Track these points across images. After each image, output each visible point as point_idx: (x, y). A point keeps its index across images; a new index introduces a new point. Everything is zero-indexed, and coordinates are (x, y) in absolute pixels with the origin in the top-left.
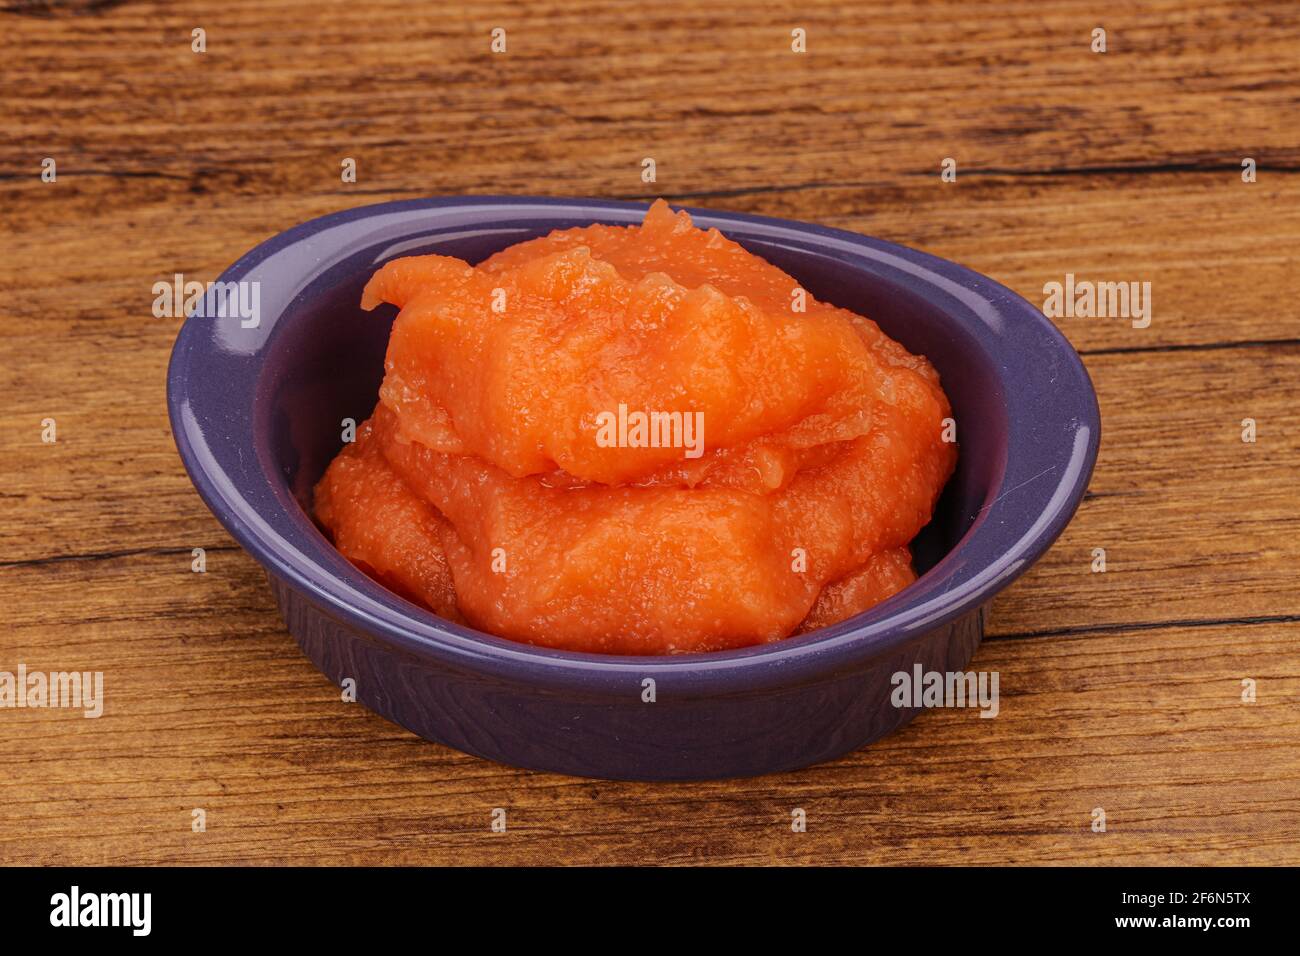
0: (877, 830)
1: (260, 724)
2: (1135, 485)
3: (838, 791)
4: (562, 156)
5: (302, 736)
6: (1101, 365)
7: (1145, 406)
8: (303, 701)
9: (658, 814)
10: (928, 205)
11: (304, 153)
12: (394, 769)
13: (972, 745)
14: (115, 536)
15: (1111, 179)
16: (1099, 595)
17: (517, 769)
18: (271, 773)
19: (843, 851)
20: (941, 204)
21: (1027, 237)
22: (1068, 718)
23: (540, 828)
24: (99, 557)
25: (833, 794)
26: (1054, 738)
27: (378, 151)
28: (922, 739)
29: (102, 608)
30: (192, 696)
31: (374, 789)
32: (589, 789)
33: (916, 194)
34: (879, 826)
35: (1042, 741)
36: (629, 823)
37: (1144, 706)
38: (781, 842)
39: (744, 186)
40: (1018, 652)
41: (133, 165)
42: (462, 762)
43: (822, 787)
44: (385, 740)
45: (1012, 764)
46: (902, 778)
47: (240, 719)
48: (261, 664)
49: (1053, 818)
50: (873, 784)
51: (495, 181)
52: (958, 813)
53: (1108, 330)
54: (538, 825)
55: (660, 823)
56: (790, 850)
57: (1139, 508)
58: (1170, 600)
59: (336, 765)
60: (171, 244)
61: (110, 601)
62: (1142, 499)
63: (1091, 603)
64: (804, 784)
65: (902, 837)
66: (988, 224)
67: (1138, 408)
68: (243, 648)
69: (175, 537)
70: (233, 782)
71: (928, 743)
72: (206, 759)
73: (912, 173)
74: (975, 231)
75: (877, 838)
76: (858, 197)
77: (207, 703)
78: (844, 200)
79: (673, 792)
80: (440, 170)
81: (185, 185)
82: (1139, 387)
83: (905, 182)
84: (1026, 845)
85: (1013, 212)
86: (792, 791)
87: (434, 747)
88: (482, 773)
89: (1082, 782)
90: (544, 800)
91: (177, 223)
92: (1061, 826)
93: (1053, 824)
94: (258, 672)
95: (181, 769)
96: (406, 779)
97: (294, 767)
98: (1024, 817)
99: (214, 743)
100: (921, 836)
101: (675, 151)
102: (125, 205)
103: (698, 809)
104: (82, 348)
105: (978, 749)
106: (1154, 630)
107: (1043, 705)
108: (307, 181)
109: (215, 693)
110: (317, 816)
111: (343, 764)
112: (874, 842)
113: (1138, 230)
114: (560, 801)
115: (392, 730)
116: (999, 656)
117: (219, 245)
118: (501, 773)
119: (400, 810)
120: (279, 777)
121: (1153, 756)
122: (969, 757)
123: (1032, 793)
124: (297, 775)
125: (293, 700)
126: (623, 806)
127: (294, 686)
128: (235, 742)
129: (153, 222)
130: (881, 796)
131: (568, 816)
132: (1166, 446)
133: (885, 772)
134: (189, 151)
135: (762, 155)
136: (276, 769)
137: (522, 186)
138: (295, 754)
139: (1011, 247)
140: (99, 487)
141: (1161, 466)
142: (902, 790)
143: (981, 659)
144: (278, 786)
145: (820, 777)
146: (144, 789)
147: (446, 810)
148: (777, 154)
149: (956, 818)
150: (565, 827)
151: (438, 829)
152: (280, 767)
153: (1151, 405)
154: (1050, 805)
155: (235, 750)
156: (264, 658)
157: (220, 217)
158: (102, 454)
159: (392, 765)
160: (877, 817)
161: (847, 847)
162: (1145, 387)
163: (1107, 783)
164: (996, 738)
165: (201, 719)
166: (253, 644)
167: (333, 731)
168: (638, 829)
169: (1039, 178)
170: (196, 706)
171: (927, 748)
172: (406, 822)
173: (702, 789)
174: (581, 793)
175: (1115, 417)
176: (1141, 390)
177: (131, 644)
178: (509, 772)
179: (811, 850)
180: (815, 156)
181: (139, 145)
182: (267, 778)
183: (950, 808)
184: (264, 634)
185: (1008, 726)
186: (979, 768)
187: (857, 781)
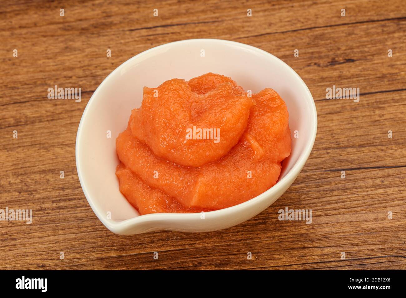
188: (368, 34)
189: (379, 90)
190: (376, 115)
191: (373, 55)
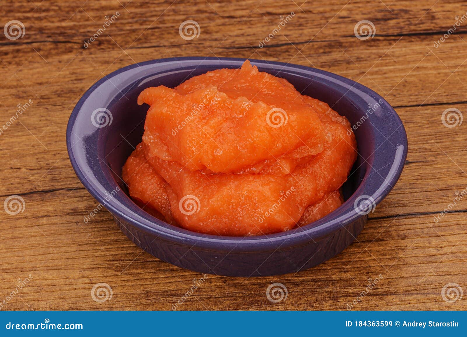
0: (328, 294)
1: (104, 256)
2: (425, 158)
3: (314, 279)
4: (217, 32)
5: (120, 260)
6: (414, 111)
7: (430, 127)
8: (120, 246)
9: (248, 289)
10: (351, 49)
11: (123, 32)
12: (152, 273)
13: (364, 261)
14: (52, 184)
15: (419, 38)
16: (411, 201)
17: (197, 272)
18: (108, 275)
19: (315, 302)
20: (356, 48)
21: (387, 61)
22: (398, 249)
23: (205, 295)
24: (47, 192)
25: (312, 280)
26: (394, 258)
27: (150, 31)
28: (345, 259)
29: (48, 212)
30: (80, 245)
31: (145, 280)
32: (223, 279)
33: (347, 45)
34: (329, 293)
35: (389, 259)
36: (237, 293)
37: (427, 245)
38: (293, 299)
39: (284, 42)
40: (381, 224)
41: (61, 38)
42: (177, 270)
43: (308, 278)
44: (150, 261)
45: (378, 268)
46: (337, 274)
47: (97, 254)
48: (105, 233)
49: (393, 289)
50: (327, 276)
51: (192, 42)
52: (358, 287)
53: (417, 97)
54: (205, 294)
55: (249, 292)
56: (296, 302)
57: (427, 167)
58: (437, 203)
59: (132, 271)
60: (74, 69)
61: (51, 209)
62: (428, 164)
63: (409, 205)
64: (302, 276)
65: (337, 297)
66: (373, 56)
67: (427, 128)
68: (98, 226)
69: (74, 183)
70: (94, 278)
71: (347, 260)
72: (84, 270)
73: (345, 36)
74: (368, 59)
75: (328, 297)
76: (325, 46)
77: (85, 247)
78: (320, 48)
79: (254, 281)
80: (172, 38)
81: (79, 46)
82: (427, 119)
83: (342, 40)
84: (383, 299)
85: (382, 51)
86: (298, 279)
87: (167, 264)
88: (184, 274)
89: (404, 275)
90: (207, 284)
91: (77, 60)
92: (396, 292)
93: (392, 291)
94: (103, 236)
95: (76, 274)
96: (157, 277)
97: (116, 272)
98: (382, 288)
99: (87, 263)
100: (344, 296)
101: (259, 29)
102: (57, 54)
103: (263, 287)
104: (42, 110)
105: (366, 262)
106: (431, 215)
107: (389, 245)
108: (123, 43)
109: (88, 244)
110: (124, 291)
111: (134, 271)
112: (327, 299)
113: (429, 58)
114: (212, 284)
115: (152, 258)
116: (374, 226)
117: (92, 69)
118: (191, 274)
119: (154, 288)
120: (111, 276)
121: (430, 264)
122: (362, 265)
123: (385, 279)
124: (117, 275)
125: (116, 246)
126: (235, 286)
127: (117, 241)
128: (95, 263)
129: (68, 61)
130: (330, 281)
131: (215, 290)
132: (437, 143)
133: (332, 272)
134: (81, 33)
135: (290, 30)
136: (110, 273)
137: (202, 44)
138: (117, 267)
139: (382, 65)
140: (47, 164)
141: (435, 150)
142: (338, 279)
143: (367, 227)
144: (111, 280)
145: (307, 274)
146: (62, 281)
147: (171, 288)
148: (296, 30)
149: (357, 289)
150: (214, 294)
151: (168, 296)
152: (111, 272)
153: (432, 127)
154: (391, 284)
155: (95, 266)
156: (106, 230)
157: (92, 58)
158: (48, 152)
159: (152, 271)
160: (328, 289)
161: (317, 301)
162: (430, 119)
163: (413, 275)
164: (373, 257)
165: (83, 254)
166: (102, 225)
167: (130, 258)
168: (241, 295)
169: (393, 38)
170: (81, 249)
171: (347, 262)
172: (156, 293)
173: (264, 279)
174: (220, 281)
175: (419, 131)
176: (428, 120)
177: (58, 225)
178: (194, 273)
179: (304, 302)
180: (310, 30)
181: (63, 30)
182: (106, 277)
183: (355, 285)
184: (106, 221)
185: (377, 253)
186: (366, 269)
187: (321, 275)
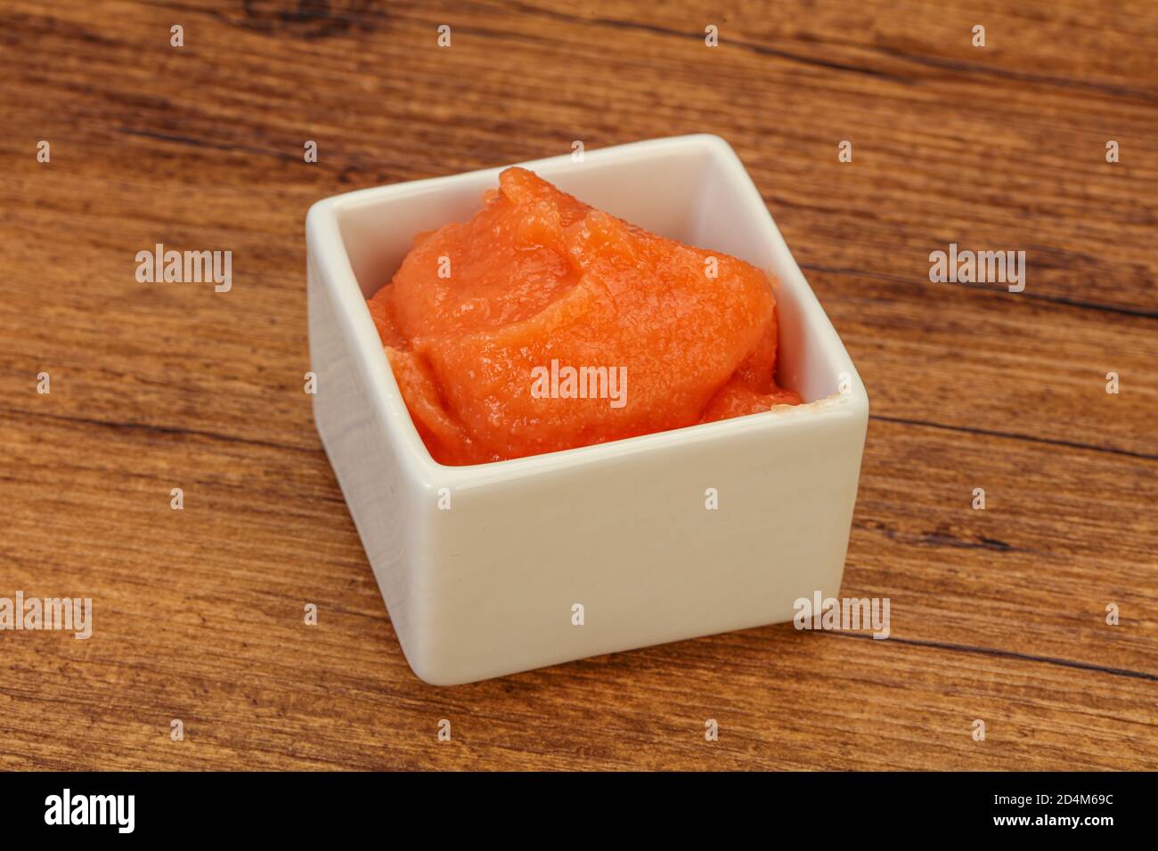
188: (1082, 486)
189: (1053, 655)
190: (1012, 725)
191: (1074, 549)
